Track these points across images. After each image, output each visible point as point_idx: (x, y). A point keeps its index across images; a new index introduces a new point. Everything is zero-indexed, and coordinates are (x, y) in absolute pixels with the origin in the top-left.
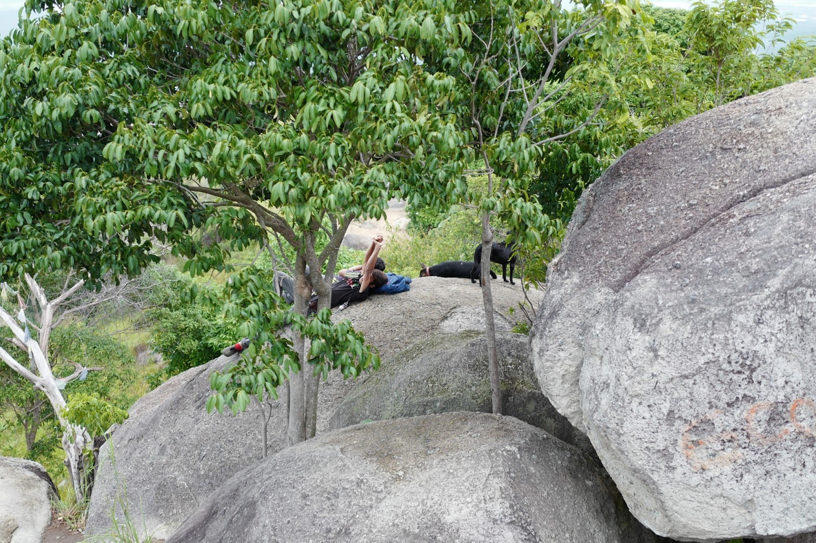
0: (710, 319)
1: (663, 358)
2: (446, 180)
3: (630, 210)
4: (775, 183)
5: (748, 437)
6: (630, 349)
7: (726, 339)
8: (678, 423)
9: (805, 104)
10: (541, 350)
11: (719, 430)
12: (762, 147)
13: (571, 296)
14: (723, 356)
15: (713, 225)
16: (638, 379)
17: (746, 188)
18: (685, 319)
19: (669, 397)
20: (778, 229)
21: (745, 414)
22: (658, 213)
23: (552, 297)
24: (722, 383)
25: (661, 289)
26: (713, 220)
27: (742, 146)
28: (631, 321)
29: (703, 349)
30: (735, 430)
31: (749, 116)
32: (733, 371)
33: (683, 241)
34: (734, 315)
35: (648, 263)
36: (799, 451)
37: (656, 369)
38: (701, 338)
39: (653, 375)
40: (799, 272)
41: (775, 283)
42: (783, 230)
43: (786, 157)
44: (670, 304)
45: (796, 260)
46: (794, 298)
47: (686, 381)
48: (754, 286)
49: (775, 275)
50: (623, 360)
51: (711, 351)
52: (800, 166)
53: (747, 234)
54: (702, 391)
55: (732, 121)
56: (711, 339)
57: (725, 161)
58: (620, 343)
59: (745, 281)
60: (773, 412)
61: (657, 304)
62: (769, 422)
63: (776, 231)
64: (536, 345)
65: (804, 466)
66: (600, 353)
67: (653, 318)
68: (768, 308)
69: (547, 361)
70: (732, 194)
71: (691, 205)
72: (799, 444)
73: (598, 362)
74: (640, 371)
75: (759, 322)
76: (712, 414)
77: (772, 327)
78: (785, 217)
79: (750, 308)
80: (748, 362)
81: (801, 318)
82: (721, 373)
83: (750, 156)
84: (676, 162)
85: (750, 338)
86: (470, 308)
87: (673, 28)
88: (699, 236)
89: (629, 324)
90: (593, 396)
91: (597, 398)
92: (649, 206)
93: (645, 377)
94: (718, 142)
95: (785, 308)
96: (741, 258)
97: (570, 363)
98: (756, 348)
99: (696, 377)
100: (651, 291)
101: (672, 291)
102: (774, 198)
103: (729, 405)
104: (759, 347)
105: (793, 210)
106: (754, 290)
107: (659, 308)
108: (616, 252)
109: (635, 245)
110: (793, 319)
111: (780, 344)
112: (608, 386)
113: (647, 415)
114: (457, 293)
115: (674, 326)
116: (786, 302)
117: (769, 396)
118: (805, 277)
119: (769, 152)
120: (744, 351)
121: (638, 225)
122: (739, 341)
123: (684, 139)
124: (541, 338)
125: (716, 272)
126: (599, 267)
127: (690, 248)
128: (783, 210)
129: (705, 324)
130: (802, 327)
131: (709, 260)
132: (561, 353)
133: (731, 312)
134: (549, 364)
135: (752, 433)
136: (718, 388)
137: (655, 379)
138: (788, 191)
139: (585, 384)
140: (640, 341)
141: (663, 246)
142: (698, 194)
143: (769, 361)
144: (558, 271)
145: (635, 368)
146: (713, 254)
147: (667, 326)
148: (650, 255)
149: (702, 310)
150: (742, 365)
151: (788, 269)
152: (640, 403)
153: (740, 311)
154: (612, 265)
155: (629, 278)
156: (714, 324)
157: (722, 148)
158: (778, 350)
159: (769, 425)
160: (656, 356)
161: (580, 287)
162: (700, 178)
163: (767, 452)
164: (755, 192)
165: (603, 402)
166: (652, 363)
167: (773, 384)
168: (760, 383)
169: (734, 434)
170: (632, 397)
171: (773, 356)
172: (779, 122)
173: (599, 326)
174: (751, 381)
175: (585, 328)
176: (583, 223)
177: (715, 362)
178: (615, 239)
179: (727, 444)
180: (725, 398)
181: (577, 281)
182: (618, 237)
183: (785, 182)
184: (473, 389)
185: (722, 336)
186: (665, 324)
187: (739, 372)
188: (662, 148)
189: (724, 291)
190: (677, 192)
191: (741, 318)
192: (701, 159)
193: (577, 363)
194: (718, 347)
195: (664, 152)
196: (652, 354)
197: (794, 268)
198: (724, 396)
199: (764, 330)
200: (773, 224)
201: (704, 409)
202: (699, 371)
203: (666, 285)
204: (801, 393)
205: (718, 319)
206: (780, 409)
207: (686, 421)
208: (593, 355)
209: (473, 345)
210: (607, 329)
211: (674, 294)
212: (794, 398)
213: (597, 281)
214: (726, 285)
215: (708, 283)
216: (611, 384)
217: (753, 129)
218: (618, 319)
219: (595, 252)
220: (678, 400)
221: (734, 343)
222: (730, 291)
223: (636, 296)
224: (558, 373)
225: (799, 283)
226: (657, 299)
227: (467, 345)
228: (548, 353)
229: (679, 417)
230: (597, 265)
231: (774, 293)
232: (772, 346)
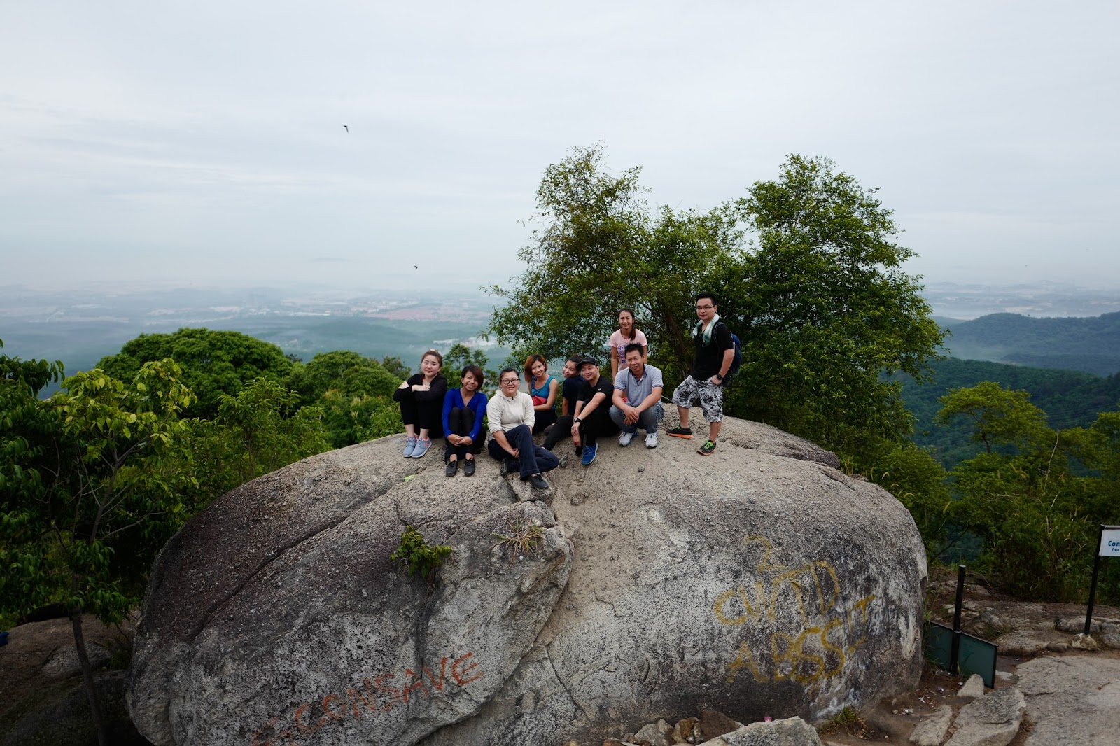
0: (259, 656)
1: (230, 692)
2: (31, 590)
3: (192, 575)
4: (291, 544)
5: (299, 730)
6: (204, 690)
7: (272, 667)
8: (248, 735)
9: (306, 482)
10: (134, 702)
11: (278, 732)
12: (280, 516)
13: (154, 654)
14: (272, 680)
15: (253, 582)
16: (213, 710)
17: (273, 550)
18: (242, 659)
19: (238, 718)
20: (297, 582)
21: (294, 716)
22: (213, 576)
23: (139, 657)
24: (275, 698)
25: (222, 639)
26: (252, 579)
27: (266, 517)
28: (202, 668)
29: (258, 678)
30: (289, 728)
31: (270, 492)
32: (281, 688)
33: (234, 597)
34: (275, 650)
35: (210, 618)
36: (335, 731)
37: (226, 700)
38: (254, 671)
39: (224, 705)
40: (313, 612)
41: (299, 623)
42: (300, 582)
43: (297, 523)
44: (230, 650)
45: (311, 603)
46: (313, 630)
47: (249, 703)
48: (286, 627)
49: (299, 617)
50: (201, 699)
51: (263, 678)
52: (307, 529)
53: (277, 587)
54: (262, 707)
55: (258, 497)
56: (262, 670)
57: (257, 531)
58: (196, 685)
59: (279, 624)
60: (313, 709)
61: (220, 651)
62: (311, 717)
63: (296, 583)
64: (129, 698)
65: (339, 740)
66: (182, 694)
67: (218, 663)
68: (297, 640)
69: (140, 709)
70: (263, 555)
71: (237, 567)
72: (333, 726)
73: (182, 701)
74: (214, 705)
75: (292, 651)
76: (271, 722)
77: (302, 652)
78: (300, 571)
79: (285, 643)
80: (290, 680)
81: (319, 642)
82: (273, 691)
83: (274, 524)
84: (222, 532)
85: (289, 663)
86: (70, 647)
87: (225, 346)
88: (244, 592)
89: (201, 671)
90: (181, 729)
91: (184, 729)
92: (206, 570)
93: (219, 708)
94: (249, 515)
95: (308, 639)
96: (274, 607)
97: (160, 705)
98: (294, 669)
99: (256, 699)
100: (214, 642)
101: (230, 639)
102: (292, 556)
103: (282, 712)
104: (296, 668)
105: (304, 565)
106: (286, 629)
107: (221, 654)
108: (186, 612)
109: (199, 604)
110: (315, 644)
111: (309, 663)
112: (192, 718)
113: (224, 735)
114: (56, 634)
115: (234, 666)
116: (308, 635)
117: (308, 699)
118: (318, 614)
119: (285, 521)
120: (286, 673)
121: (200, 587)
122: (282, 667)
123: (226, 513)
124: (132, 693)
125: (259, 620)
126: (174, 625)
127: (239, 602)
128: (298, 566)
129: (256, 661)
130: (321, 648)
131: (253, 611)
132: (151, 701)
133: (273, 648)
134: (142, 712)
135: (302, 727)
136: (273, 702)
137: (226, 708)
138: (301, 550)
139: (174, 719)
140: (211, 682)
141: (220, 602)
142: (241, 557)
143: (304, 675)
144: (141, 632)
145: (210, 704)
146: (255, 606)
147: (229, 668)
148: (211, 610)
149: (253, 651)
150: (286, 683)
151: (306, 610)
152: (218, 728)
153: (278, 646)
154: (183, 623)
155: (198, 632)
156: (262, 659)
157: (253, 520)
158: (309, 667)
159: (311, 719)
160: (225, 691)
161: (159, 645)
162: (241, 544)
163: (313, 738)
164: (280, 552)
165: (190, 732)
166: (222, 698)
167: (309, 690)
168: (300, 692)
169: (289, 732)
170: (211, 725)
171: (306, 672)
172: (290, 497)
173: (179, 675)
174: (294, 692)
175: (169, 676)
176: (158, 587)
177: (268, 685)
178: (183, 601)
179: (285, 740)
180: (278, 708)
181: (157, 640)
182: (186, 599)
183: (298, 542)
184: (80, 731)
185: (269, 666)
186: (227, 666)
187: (285, 688)
188: (211, 522)
189: (266, 633)
190: (225, 557)
191: (280, 651)
192: (240, 529)
193: (165, 704)
194: (268, 674)
195: (213, 525)
196: (221, 690)
197: (310, 609)
198: (277, 707)
199: (298, 655)
200: (293, 577)
201: (265, 719)
202: (257, 694)
203: (225, 635)
204: (328, 691)
205: (264, 655)
206: (317, 706)
207: (254, 732)
208: (177, 696)
209: (74, 694)
210: (185, 676)
211: (231, 641)
212: (325, 696)
213: (173, 638)
214: (267, 628)
215: (254, 629)
216: (195, 717)
217: (273, 503)
218: (193, 668)
219: (169, 614)
220: (245, 718)
221: (278, 669)
222: (270, 632)
223: (204, 647)
224: (150, 716)
225: (315, 620)
226: (219, 648)
227: (69, 694)
228: (140, 704)
229: (249, 730)
230: (172, 624)
231: (299, 630)
232: (304, 665)
